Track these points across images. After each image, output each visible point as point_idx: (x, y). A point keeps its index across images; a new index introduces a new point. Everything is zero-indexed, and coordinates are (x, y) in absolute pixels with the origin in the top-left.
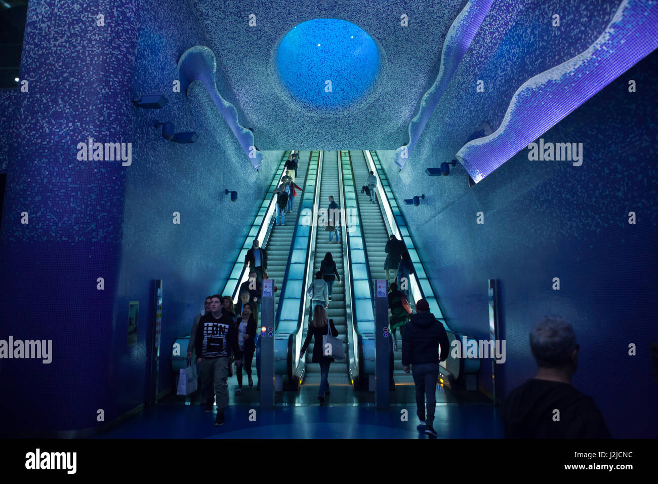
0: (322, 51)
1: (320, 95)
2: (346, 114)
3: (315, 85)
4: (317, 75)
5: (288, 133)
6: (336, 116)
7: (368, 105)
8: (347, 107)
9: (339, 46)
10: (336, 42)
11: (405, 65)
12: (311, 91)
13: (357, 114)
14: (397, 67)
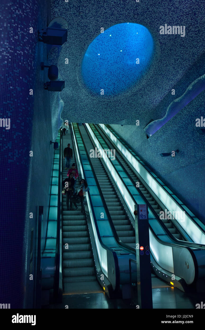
0: (100, 58)
1: (99, 86)
2: (115, 99)
3: (97, 79)
4: (98, 73)
5: (76, 110)
6: (108, 100)
7: (132, 93)
8: (117, 94)
9: (111, 56)
10: (109, 54)
11: (171, 64)
12: (94, 82)
13: (123, 99)
14: (164, 66)
